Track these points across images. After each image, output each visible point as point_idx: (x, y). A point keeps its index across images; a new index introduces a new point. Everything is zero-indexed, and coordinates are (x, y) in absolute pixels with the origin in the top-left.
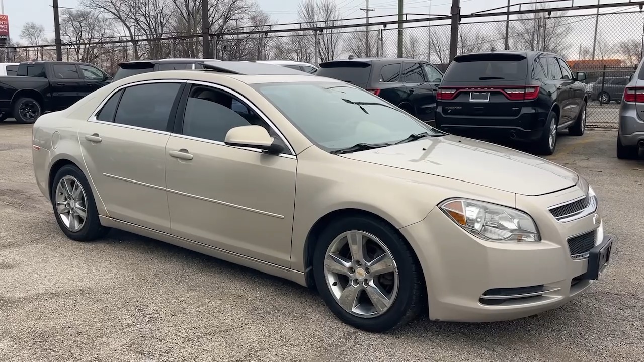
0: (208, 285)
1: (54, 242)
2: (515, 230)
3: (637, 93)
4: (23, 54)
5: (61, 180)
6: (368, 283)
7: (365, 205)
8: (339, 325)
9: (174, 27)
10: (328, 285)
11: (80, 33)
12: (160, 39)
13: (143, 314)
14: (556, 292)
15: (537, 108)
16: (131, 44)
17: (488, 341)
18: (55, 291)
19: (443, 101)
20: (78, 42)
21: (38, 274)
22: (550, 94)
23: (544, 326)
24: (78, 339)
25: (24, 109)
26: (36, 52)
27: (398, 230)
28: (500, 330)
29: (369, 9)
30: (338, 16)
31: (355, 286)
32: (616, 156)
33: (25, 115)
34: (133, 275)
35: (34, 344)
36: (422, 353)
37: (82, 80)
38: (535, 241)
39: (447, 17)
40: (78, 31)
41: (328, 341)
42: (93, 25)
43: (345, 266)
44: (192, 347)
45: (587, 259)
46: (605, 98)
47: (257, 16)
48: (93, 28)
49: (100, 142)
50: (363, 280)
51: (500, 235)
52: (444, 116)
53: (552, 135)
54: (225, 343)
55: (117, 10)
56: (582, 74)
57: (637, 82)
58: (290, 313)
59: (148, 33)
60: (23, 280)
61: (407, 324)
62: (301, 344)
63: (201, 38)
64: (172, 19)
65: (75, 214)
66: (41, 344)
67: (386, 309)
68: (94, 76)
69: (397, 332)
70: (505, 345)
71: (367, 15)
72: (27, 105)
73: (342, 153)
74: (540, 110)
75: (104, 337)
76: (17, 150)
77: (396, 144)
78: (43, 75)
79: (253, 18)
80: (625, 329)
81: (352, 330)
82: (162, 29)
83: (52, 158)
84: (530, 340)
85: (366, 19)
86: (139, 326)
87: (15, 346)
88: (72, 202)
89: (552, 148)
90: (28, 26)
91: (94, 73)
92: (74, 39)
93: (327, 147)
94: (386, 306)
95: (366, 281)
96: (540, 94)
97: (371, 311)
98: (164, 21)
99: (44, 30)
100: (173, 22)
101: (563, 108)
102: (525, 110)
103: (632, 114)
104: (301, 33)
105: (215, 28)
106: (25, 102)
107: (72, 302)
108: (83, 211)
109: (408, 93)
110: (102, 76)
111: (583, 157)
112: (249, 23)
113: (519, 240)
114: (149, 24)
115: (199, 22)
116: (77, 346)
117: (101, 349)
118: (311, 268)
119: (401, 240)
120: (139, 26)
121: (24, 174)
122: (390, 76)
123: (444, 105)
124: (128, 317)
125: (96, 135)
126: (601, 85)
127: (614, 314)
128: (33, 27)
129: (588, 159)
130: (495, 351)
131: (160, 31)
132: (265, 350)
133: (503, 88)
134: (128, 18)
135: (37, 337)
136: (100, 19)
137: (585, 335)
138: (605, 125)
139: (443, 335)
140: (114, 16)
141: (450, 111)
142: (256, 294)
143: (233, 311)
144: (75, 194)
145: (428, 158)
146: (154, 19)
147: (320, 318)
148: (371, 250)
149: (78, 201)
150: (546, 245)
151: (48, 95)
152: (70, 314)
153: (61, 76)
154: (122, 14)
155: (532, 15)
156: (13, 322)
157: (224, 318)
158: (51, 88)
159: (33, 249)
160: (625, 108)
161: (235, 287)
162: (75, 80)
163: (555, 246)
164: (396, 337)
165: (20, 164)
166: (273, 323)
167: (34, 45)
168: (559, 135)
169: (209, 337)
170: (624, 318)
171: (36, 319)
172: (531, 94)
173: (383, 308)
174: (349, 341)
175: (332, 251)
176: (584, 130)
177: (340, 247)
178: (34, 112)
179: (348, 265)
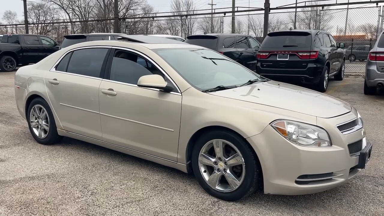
0: (126, 172)
1: (29, 145)
2: (316, 139)
3: (377, 56)
4: (4, 30)
5: (33, 107)
6: (226, 171)
7: (225, 123)
8: (208, 197)
9: (96, 14)
10: (201, 172)
11: (39, 17)
12: (87, 21)
13: (87, 190)
14: (341, 177)
15: (317, 64)
16: (70, 24)
17: (299, 206)
18: (32, 176)
19: (261, 59)
20: (38, 22)
21: (20, 165)
22: (324, 55)
23: (331, 196)
24: (48, 206)
25: (6, 63)
26: (12, 28)
27: (245, 139)
28: (305, 199)
29: (213, 4)
30: (195, 8)
31: (218, 173)
32: (363, 93)
33: (7, 67)
34: (79, 166)
35: (21, 209)
36: (260, 214)
37: (41, 46)
38: (328, 146)
39: (262, 9)
40: (37, 16)
41: (202, 207)
42: (47, 12)
43: (211, 161)
44: (119, 211)
45: (359, 156)
46: (353, 58)
47: (146, 8)
48: (47, 14)
49: (58, 84)
50: (223, 169)
51: (307, 142)
52: (261, 68)
53: (325, 80)
54: (139, 209)
55: (61, 3)
56: (343, 44)
57: (376, 49)
58: (177, 190)
59: (80, 18)
60: (11, 169)
61: (249, 196)
62: (186, 208)
63: (113, 21)
64: (94, 9)
65: (42, 128)
66: (25, 209)
67: (237, 187)
68: (48, 43)
69: (243, 201)
70: (309, 209)
71: (212, 8)
72: (8, 60)
73: (209, 92)
74: (319, 66)
75: (64, 205)
76: (2, 88)
77: (241, 86)
78: (18, 42)
79: (144, 9)
80: (380, 198)
81: (216, 200)
82: (89, 15)
83: (28, 93)
84: (324, 205)
85: (211, 10)
86: (85, 198)
87: (9, 211)
88: (40, 121)
89: (325, 88)
90: (7, 12)
91: (48, 41)
92: (35, 21)
93: (200, 88)
94: (237, 185)
95: (225, 170)
96: (319, 56)
97: (228, 188)
98: (90, 10)
99: (17, 15)
100: (95, 11)
101: (332, 64)
102: (311, 65)
103: (374, 68)
104: (173, 18)
105: (121, 14)
106: (7, 59)
107: (43, 183)
108: (47, 126)
109: (239, 55)
110: (54, 43)
111: (344, 93)
112: (141, 12)
113: (319, 145)
114: (81, 11)
115: (111, 11)
116: (48, 211)
117: (63, 213)
118: (190, 161)
119: (247, 145)
120: (74, 13)
121: (8, 103)
122: (229, 44)
123: (262, 62)
124: (78, 192)
125: (55, 79)
126: (351, 50)
127: (372, 189)
128: (10, 13)
129: (347, 94)
130: (304, 213)
131: (88, 16)
132: (164, 212)
133: (297, 52)
134: (68, 8)
135: (22, 205)
136: (51, 9)
137: (356, 202)
138: (355, 74)
139: (271, 202)
140: (59, 7)
141: (265, 65)
142: (156, 177)
143: (143, 188)
144: (42, 115)
145: (252, 94)
146: (84, 9)
147: (196, 192)
148: (228, 151)
149: (44, 120)
150: (335, 148)
151: (21, 55)
152: (42, 190)
153: (28, 43)
154: (64, 5)
155: (310, 9)
156: (6, 196)
157: (137, 192)
158: (22, 50)
159: (16, 150)
160: (369, 64)
161: (143, 173)
162: (37, 45)
163: (341, 149)
164: (243, 204)
165: (5, 97)
166: (167, 195)
167: (11, 24)
168: (330, 80)
169: (129, 205)
170: (378, 192)
171: (21, 194)
172: (314, 55)
173: (235, 187)
174: (214, 207)
175: (203, 151)
176: (343, 77)
177: (208, 149)
178: (12, 65)
179: (213, 160)
